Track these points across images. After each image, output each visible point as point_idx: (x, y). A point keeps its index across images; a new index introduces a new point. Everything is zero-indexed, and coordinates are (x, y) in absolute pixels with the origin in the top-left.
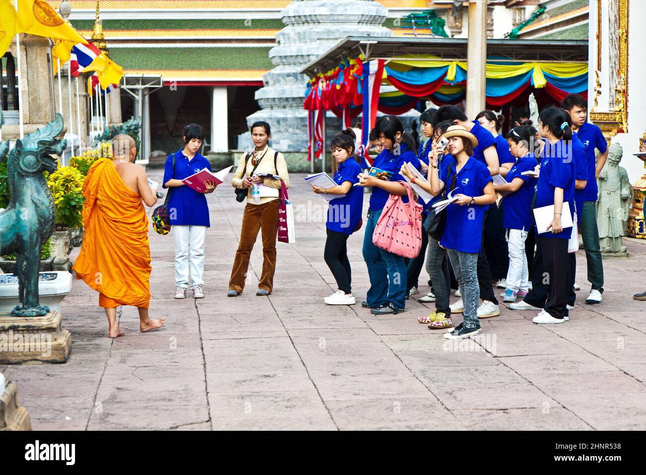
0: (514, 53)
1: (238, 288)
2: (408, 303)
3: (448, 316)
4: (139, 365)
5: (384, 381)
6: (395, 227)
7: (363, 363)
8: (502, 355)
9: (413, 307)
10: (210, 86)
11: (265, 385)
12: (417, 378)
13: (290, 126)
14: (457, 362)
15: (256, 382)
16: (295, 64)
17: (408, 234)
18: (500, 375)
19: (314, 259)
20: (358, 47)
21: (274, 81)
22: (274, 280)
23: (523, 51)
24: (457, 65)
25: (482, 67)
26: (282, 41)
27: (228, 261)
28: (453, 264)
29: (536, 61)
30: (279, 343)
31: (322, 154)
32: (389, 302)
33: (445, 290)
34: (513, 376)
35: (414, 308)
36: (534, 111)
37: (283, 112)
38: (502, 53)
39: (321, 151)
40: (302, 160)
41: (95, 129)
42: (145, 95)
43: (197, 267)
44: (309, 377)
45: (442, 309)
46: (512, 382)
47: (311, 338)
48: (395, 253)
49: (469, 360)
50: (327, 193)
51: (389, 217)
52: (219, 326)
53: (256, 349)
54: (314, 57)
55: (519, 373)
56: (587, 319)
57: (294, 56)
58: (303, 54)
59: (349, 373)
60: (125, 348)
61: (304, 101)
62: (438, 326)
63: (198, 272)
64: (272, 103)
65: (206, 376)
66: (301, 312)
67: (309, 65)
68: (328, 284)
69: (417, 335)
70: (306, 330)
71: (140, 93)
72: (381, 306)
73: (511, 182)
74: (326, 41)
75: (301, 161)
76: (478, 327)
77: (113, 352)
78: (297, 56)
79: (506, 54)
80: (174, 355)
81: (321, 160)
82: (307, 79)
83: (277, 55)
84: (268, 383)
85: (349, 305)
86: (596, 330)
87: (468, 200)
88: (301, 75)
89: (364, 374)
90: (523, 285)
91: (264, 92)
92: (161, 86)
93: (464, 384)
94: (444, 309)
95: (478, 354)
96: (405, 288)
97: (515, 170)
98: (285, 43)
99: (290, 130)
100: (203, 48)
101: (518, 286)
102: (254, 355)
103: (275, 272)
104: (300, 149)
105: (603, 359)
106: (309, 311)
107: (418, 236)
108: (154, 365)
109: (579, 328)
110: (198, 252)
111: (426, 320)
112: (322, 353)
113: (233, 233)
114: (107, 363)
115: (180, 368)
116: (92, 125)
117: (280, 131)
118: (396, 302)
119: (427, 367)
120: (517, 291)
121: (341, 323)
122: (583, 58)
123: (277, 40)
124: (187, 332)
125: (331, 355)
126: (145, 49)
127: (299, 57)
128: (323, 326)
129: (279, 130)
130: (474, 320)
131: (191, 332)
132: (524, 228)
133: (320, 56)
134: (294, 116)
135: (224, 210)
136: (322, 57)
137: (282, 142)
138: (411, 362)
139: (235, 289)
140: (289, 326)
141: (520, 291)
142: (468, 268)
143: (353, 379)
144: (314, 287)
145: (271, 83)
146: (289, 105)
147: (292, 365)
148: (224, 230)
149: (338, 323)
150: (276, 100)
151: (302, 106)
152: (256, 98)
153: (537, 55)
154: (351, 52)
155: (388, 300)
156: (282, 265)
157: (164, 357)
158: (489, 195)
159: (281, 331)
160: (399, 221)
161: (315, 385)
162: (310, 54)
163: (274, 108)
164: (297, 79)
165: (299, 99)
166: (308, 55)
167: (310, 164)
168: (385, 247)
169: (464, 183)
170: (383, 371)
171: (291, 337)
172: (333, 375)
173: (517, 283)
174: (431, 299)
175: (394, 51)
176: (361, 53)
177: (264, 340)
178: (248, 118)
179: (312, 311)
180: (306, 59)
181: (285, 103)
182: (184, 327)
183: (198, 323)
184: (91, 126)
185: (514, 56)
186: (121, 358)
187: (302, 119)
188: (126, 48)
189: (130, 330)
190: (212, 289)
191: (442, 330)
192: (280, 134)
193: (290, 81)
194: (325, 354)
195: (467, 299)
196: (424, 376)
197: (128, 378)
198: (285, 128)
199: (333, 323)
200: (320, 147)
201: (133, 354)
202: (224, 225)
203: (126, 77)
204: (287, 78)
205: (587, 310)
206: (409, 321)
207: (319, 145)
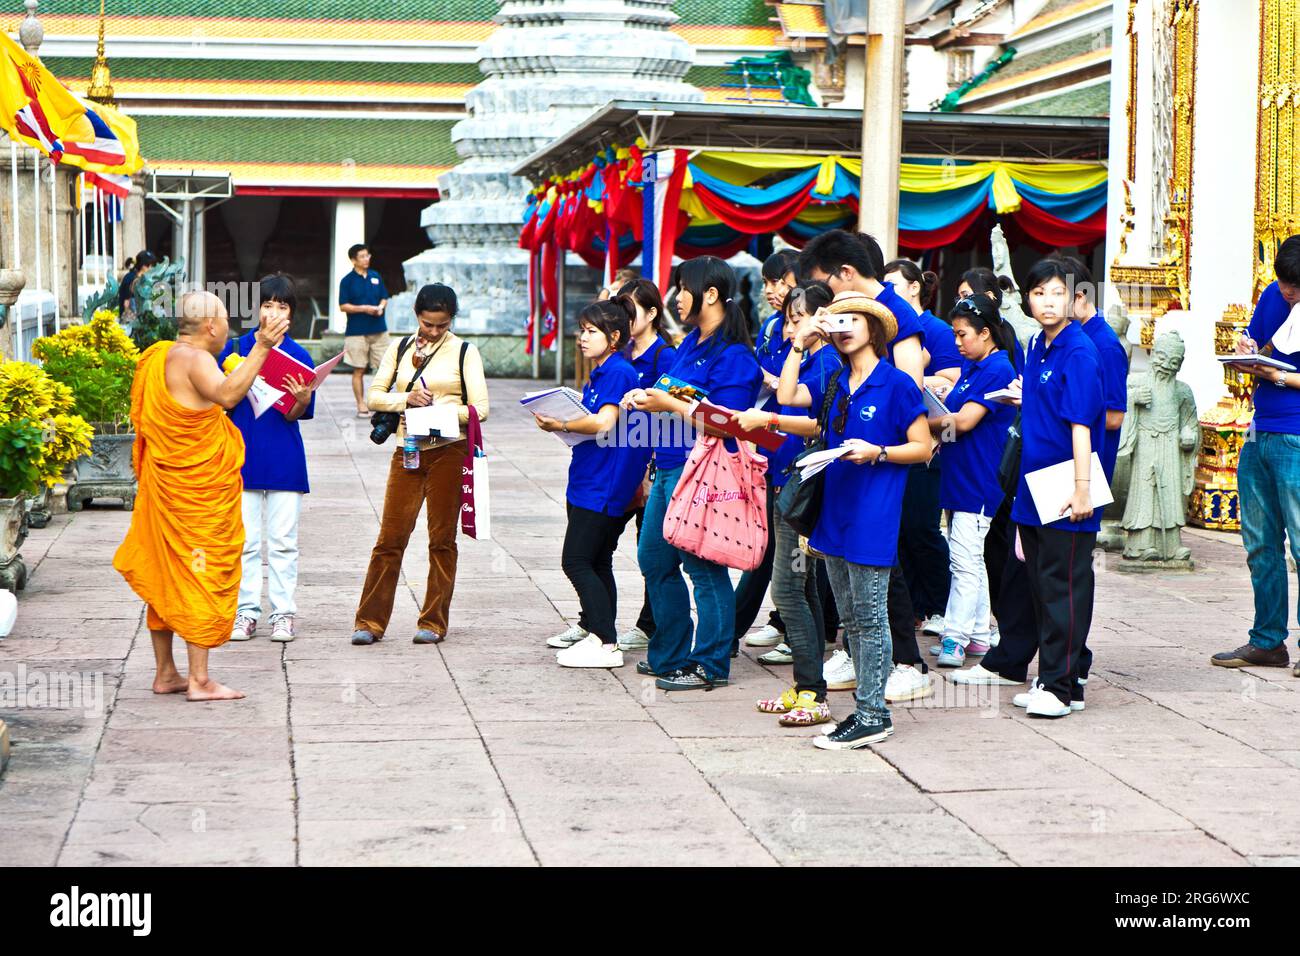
0: (953, 141)
1: (375, 626)
2: (735, 667)
3: (820, 699)
4: (154, 800)
5: (686, 847)
6: (710, 504)
7: (640, 803)
8: (938, 790)
9: (746, 675)
10: (331, 198)
11: (427, 850)
12: (758, 841)
13: (492, 283)
14: (843, 804)
15: (406, 845)
16: (504, 156)
17: (737, 520)
18: (939, 835)
19: (536, 563)
20: (634, 122)
21: (461, 188)
22: (450, 610)
23: (972, 138)
24: (837, 164)
25: (891, 168)
26: (478, 109)
27: (356, 566)
28: (836, 588)
29: (999, 158)
30: (458, 754)
31: (557, 341)
32: (696, 664)
33: (813, 642)
34: (964, 837)
35: (749, 678)
36: (1001, 262)
37: (478, 253)
38: (930, 141)
39: (554, 334)
40: (514, 352)
41: (91, 281)
42: (196, 214)
43: (280, 576)
44: (523, 833)
45: (809, 684)
46: (964, 852)
47: (528, 743)
48: (712, 558)
49: (868, 799)
50: (569, 431)
51: (698, 482)
52: (331, 712)
53: (408, 766)
54: (544, 142)
55: (977, 830)
56: (1116, 707)
57: (503, 139)
58: (520, 136)
59: (609, 825)
60: (127, 758)
61: (521, 231)
62: (801, 720)
63: (283, 587)
64: (456, 235)
65: (297, 827)
66: (507, 682)
67: (532, 157)
68: (565, 620)
69: (757, 739)
70: (516, 725)
71: (186, 208)
72: (678, 672)
73: (957, 411)
74: (567, 111)
75: (512, 355)
76: (887, 723)
77: (98, 767)
78: (508, 139)
79: (939, 144)
80: (230, 778)
81: (554, 353)
82: (528, 187)
83: (467, 137)
84: (433, 846)
85: (609, 669)
86: (1138, 732)
87: (872, 454)
88: (516, 178)
89: (642, 829)
90: (978, 631)
91: (440, 212)
92: (229, 195)
93: (860, 855)
94: (813, 682)
95: (889, 785)
96: (731, 635)
97: (967, 386)
98: (484, 113)
99: (493, 290)
100: (317, 120)
101: (969, 632)
102: (405, 779)
103: (454, 591)
104: (512, 330)
105: (1157, 801)
106: (525, 681)
107: (759, 523)
108: (185, 799)
109: (1102, 728)
110: (283, 546)
111: (773, 705)
112: (551, 777)
113: (368, 504)
114: (83, 794)
115: (241, 807)
116: (84, 273)
117: (471, 292)
118: (710, 664)
119: (778, 815)
120: (966, 643)
121: (592, 708)
122: (1093, 154)
123: (468, 107)
124: (263, 724)
125: (569, 782)
126: (199, 120)
127: (513, 141)
128: (553, 716)
129: (470, 289)
130: (879, 710)
131: (270, 723)
132: (983, 510)
133: (555, 140)
134: (501, 261)
135: (351, 455)
136: (561, 142)
137: (474, 314)
138: (744, 801)
139: (368, 628)
140: (481, 715)
141: (973, 642)
142: (868, 598)
143: (619, 839)
144: (535, 626)
145: (454, 192)
146: (490, 239)
147: (484, 803)
148: (351, 496)
149: (586, 709)
150: (465, 229)
151: (517, 241)
152: (424, 223)
153: (1000, 145)
154: (619, 132)
155: (694, 659)
156: (468, 576)
157: (210, 780)
158: (918, 444)
159: (464, 726)
160: (720, 492)
161: (534, 853)
162: (533, 135)
163: (459, 245)
164: (508, 188)
165: (510, 228)
166: (532, 139)
167: (532, 361)
168: (689, 547)
169: (866, 417)
170: (683, 821)
171: (485, 739)
172: (574, 829)
173: (966, 626)
174: (784, 658)
175: (708, 132)
176: (640, 135)
177: (426, 744)
178: (405, 264)
179: (531, 679)
180: (527, 146)
181: (481, 235)
182: (257, 712)
183: (286, 704)
184: (81, 275)
185: (953, 146)
186: (116, 781)
187: (517, 268)
188: (159, 117)
189: (138, 717)
190: (318, 627)
191: (809, 728)
192: (471, 298)
193: (493, 190)
194: (557, 780)
195: (866, 664)
196: (771, 836)
197: (127, 830)
198: (481, 285)
199: (576, 709)
200: (552, 327)
201: (141, 773)
202: (350, 486)
203: (157, 176)
204: (488, 185)
205: (1115, 687)
206: (738, 707)
207: (550, 322)
